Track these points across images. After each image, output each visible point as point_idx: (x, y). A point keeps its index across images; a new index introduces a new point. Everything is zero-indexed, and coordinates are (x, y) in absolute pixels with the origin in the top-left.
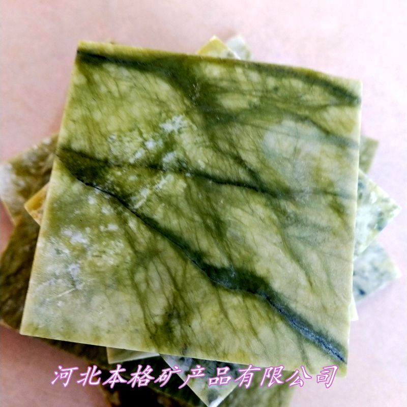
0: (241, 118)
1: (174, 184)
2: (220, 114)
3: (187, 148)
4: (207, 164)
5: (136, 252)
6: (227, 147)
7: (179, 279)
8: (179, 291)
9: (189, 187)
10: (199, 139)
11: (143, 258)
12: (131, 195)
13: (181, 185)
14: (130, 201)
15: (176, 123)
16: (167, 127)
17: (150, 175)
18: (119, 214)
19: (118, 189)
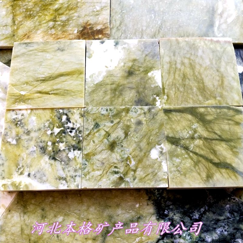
0: (213, 121)
1: (199, 142)
2: (207, 121)
3: (200, 132)
4: (207, 135)
5: (194, 162)
6: (211, 130)
7: (208, 167)
8: (208, 170)
9: (204, 143)
10: (203, 129)
11: (196, 164)
12: (188, 147)
13: (201, 142)
14: (189, 148)
15: (196, 125)
16: (194, 127)
17: (192, 141)
18: (187, 152)
19: (185, 146)
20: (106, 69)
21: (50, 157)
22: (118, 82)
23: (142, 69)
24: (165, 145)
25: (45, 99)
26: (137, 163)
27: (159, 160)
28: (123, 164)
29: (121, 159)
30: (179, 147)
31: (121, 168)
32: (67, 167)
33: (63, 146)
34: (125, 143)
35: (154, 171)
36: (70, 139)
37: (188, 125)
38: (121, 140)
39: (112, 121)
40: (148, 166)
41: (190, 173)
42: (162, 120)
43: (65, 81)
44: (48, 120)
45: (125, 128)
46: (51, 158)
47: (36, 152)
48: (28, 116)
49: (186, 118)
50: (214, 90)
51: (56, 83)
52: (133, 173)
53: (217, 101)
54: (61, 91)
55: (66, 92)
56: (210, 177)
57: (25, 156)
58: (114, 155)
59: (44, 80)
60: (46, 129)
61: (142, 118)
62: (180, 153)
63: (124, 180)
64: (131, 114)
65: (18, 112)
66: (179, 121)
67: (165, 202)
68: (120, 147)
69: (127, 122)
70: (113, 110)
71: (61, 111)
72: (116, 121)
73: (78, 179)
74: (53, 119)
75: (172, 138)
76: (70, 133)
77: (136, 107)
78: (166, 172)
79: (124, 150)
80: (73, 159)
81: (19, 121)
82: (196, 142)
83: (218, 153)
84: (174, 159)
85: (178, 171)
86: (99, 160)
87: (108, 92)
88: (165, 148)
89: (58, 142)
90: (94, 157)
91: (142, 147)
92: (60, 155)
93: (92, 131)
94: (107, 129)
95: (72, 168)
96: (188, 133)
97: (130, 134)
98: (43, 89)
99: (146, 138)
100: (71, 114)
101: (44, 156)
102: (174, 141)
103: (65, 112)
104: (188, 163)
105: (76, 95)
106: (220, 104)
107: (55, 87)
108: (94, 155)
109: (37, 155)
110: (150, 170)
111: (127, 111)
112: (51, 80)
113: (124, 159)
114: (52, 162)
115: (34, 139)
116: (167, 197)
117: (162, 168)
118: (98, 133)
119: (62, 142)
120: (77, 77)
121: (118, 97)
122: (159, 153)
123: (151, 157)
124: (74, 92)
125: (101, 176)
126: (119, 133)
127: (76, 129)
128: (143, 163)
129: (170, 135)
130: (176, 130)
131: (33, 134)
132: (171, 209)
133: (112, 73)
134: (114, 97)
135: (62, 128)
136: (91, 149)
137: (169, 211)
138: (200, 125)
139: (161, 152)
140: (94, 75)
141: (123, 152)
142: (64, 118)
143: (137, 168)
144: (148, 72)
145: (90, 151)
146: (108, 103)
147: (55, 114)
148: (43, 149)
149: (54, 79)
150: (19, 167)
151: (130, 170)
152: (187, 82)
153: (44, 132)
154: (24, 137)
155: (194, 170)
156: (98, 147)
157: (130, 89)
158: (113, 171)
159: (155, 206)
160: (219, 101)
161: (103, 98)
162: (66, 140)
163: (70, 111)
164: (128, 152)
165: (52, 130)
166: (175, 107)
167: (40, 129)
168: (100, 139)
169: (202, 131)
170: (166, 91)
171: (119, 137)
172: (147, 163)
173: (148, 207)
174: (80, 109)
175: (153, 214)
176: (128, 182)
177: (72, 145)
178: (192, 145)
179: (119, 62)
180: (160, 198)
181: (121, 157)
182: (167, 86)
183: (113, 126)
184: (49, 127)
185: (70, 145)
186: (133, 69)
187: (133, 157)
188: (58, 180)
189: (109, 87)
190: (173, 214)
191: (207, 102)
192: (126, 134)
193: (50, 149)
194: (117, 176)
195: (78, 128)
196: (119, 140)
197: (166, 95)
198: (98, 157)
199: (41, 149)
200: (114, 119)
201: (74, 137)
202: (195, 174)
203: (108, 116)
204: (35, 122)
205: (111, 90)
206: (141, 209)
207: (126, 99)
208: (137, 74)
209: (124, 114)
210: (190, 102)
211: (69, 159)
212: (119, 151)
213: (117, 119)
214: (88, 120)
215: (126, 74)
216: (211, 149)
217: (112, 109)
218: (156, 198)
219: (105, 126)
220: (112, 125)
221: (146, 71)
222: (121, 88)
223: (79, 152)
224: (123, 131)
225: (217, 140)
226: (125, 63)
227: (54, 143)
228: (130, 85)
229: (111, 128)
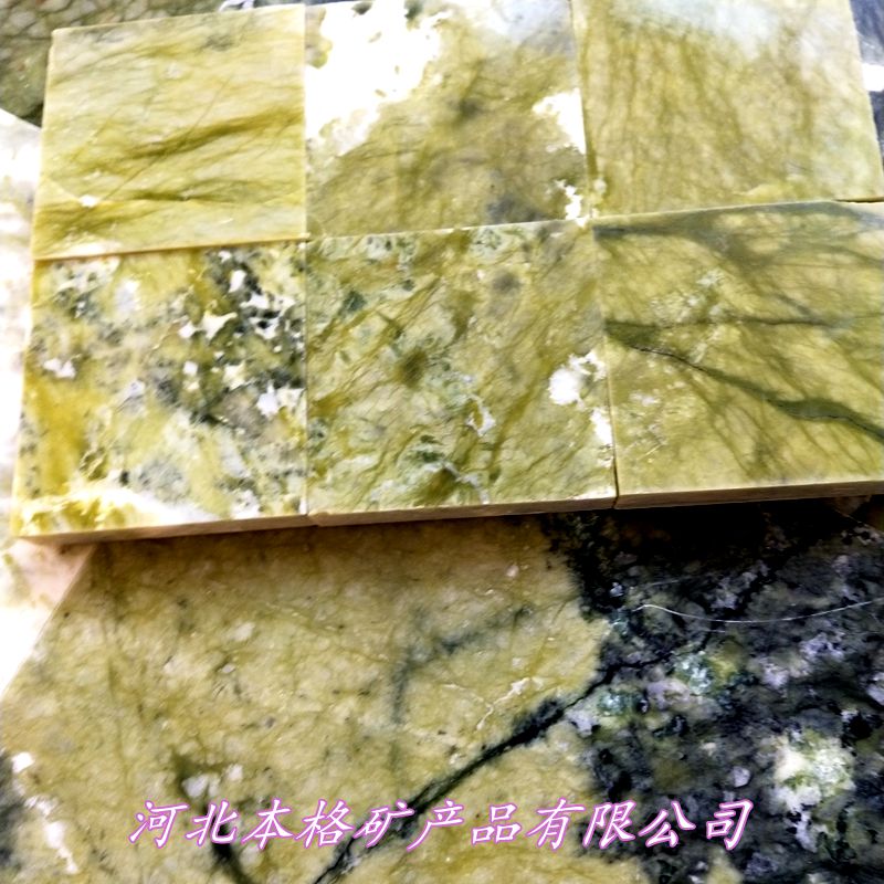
2: (754, 260)
3: (731, 297)
4: (755, 309)
5: (709, 402)
7: (758, 418)
8: (762, 428)
9: (743, 335)
10: (740, 287)
11: (717, 408)
12: (688, 352)
13: (735, 333)
14: (688, 357)
15: (713, 276)
16: (706, 282)
17: (702, 331)
18: (682, 371)
19: (674, 349)
20: (380, 99)
21: (195, 413)
22: (424, 144)
23: (509, 93)
24: (600, 355)
25: (166, 216)
26: (501, 421)
27: (581, 407)
28: (451, 426)
29: (443, 410)
30: (655, 355)
31: (444, 442)
32: (256, 444)
33: (239, 374)
34: (456, 356)
35: (563, 446)
36: (259, 350)
37: (684, 278)
38: (442, 345)
39: (408, 282)
40: (543, 431)
41: (695, 442)
42: (588, 267)
43: (235, 152)
44: (182, 291)
45: (454, 303)
46: (199, 417)
47: (145, 398)
48: (110, 279)
49: (676, 254)
50: (779, 149)
51: (206, 160)
52: (487, 455)
53: (790, 188)
54: (221, 185)
55: (240, 187)
56: (769, 452)
57: (108, 415)
58: (419, 400)
59: (161, 153)
60: (176, 321)
61: (519, 266)
62: (655, 374)
63: (458, 480)
64: (475, 253)
65: (77, 268)
66: (652, 263)
67: (612, 556)
68: (439, 369)
69: (463, 285)
70: (408, 244)
71: (226, 256)
72: (422, 282)
73: (295, 484)
74: (197, 286)
75: (627, 324)
76: (259, 331)
77: (492, 227)
78: (608, 447)
79: (455, 381)
80: (275, 417)
81: (79, 300)
82: (716, 333)
83: (797, 367)
84: (636, 396)
85: (651, 436)
86: (366, 420)
87: (389, 182)
88: (601, 365)
89: (221, 363)
90: (349, 409)
91: (521, 368)
92: (230, 407)
93: (337, 322)
94: (391, 311)
95: (272, 446)
96: (686, 304)
97: (474, 323)
98: (158, 182)
99: (532, 333)
100: (261, 266)
101: (173, 411)
102: (635, 335)
103: (240, 257)
104: (688, 408)
105: (275, 197)
106: (802, 196)
107: (200, 174)
108: (348, 401)
109: (149, 407)
110: (550, 443)
111: (463, 242)
112: (185, 151)
113: (455, 410)
114: (204, 429)
115: (136, 356)
116: (616, 538)
117: (594, 433)
118: (358, 327)
119: (235, 362)
120: (278, 134)
121: (428, 196)
122: (582, 384)
123: (551, 397)
124: (267, 188)
125: (378, 470)
126: (434, 323)
127: (281, 314)
128: (523, 420)
129: (622, 316)
130: (642, 297)
131: (132, 342)
132: (634, 577)
133: (399, 114)
134: (410, 197)
135: (233, 315)
136: (336, 383)
137: (625, 584)
138: (729, 272)
139: (589, 383)
140: (334, 125)
141: (450, 388)
142: (237, 279)
143: (501, 440)
144: (531, 100)
145: (333, 389)
146: (392, 220)
147: (205, 268)
148: (170, 391)
149: (196, 147)
150: (87, 454)
151: (478, 446)
152: (677, 126)
153: (170, 330)
154: (102, 353)
155: (710, 430)
156: (362, 376)
157: (468, 163)
158: (419, 453)
159: (576, 569)
160: (798, 187)
161: (373, 204)
162: (248, 354)
163: (256, 255)
164: (469, 386)
165: (196, 323)
166: (634, 215)
167: (155, 323)
168: (367, 349)
169: (734, 294)
170: (601, 163)
171: (436, 338)
172: (540, 419)
173: (551, 576)
174: (292, 246)
175: (570, 598)
176: (470, 486)
177: (269, 371)
178: (702, 347)
179: (425, 72)
180: (591, 544)
181: (443, 405)
182: (604, 145)
183: (411, 299)
184: (186, 312)
185: (262, 371)
186: (478, 93)
187: (488, 403)
188: (226, 491)
189: (390, 164)
190: (640, 595)
191: (753, 193)
192: (461, 327)
193: (193, 386)
194: (433, 468)
195: (289, 312)
196: (435, 347)
197: (601, 176)
198: (364, 408)
199: (162, 387)
200: (416, 275)
201: (274, 343)
202: (713, 444)
203: (394, 263)
204: (137, 300)
205: (401, 172)
206: (524, 583)
207: (457, 202)
208: (494, 112)
209: (449, 254)
210: (691, 195)
211: (262, 420)
212: (437, 383)
213: (425, 273)
214: (320, 284)
215: (452, 114)
216: (771, 355)
217: (406, 241)
218: (576, 542)
219: (382, 299)
220: (409, 294)
221: (527, 99)
222: (434, 163)
223: (296, 392)
224: (450, 315)
225: (792, 321)
226: (447, 77)
227: (205, 368)
228: (468, 152)
229: (406, 306)
